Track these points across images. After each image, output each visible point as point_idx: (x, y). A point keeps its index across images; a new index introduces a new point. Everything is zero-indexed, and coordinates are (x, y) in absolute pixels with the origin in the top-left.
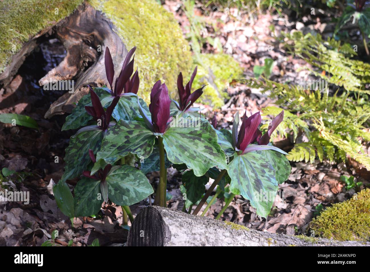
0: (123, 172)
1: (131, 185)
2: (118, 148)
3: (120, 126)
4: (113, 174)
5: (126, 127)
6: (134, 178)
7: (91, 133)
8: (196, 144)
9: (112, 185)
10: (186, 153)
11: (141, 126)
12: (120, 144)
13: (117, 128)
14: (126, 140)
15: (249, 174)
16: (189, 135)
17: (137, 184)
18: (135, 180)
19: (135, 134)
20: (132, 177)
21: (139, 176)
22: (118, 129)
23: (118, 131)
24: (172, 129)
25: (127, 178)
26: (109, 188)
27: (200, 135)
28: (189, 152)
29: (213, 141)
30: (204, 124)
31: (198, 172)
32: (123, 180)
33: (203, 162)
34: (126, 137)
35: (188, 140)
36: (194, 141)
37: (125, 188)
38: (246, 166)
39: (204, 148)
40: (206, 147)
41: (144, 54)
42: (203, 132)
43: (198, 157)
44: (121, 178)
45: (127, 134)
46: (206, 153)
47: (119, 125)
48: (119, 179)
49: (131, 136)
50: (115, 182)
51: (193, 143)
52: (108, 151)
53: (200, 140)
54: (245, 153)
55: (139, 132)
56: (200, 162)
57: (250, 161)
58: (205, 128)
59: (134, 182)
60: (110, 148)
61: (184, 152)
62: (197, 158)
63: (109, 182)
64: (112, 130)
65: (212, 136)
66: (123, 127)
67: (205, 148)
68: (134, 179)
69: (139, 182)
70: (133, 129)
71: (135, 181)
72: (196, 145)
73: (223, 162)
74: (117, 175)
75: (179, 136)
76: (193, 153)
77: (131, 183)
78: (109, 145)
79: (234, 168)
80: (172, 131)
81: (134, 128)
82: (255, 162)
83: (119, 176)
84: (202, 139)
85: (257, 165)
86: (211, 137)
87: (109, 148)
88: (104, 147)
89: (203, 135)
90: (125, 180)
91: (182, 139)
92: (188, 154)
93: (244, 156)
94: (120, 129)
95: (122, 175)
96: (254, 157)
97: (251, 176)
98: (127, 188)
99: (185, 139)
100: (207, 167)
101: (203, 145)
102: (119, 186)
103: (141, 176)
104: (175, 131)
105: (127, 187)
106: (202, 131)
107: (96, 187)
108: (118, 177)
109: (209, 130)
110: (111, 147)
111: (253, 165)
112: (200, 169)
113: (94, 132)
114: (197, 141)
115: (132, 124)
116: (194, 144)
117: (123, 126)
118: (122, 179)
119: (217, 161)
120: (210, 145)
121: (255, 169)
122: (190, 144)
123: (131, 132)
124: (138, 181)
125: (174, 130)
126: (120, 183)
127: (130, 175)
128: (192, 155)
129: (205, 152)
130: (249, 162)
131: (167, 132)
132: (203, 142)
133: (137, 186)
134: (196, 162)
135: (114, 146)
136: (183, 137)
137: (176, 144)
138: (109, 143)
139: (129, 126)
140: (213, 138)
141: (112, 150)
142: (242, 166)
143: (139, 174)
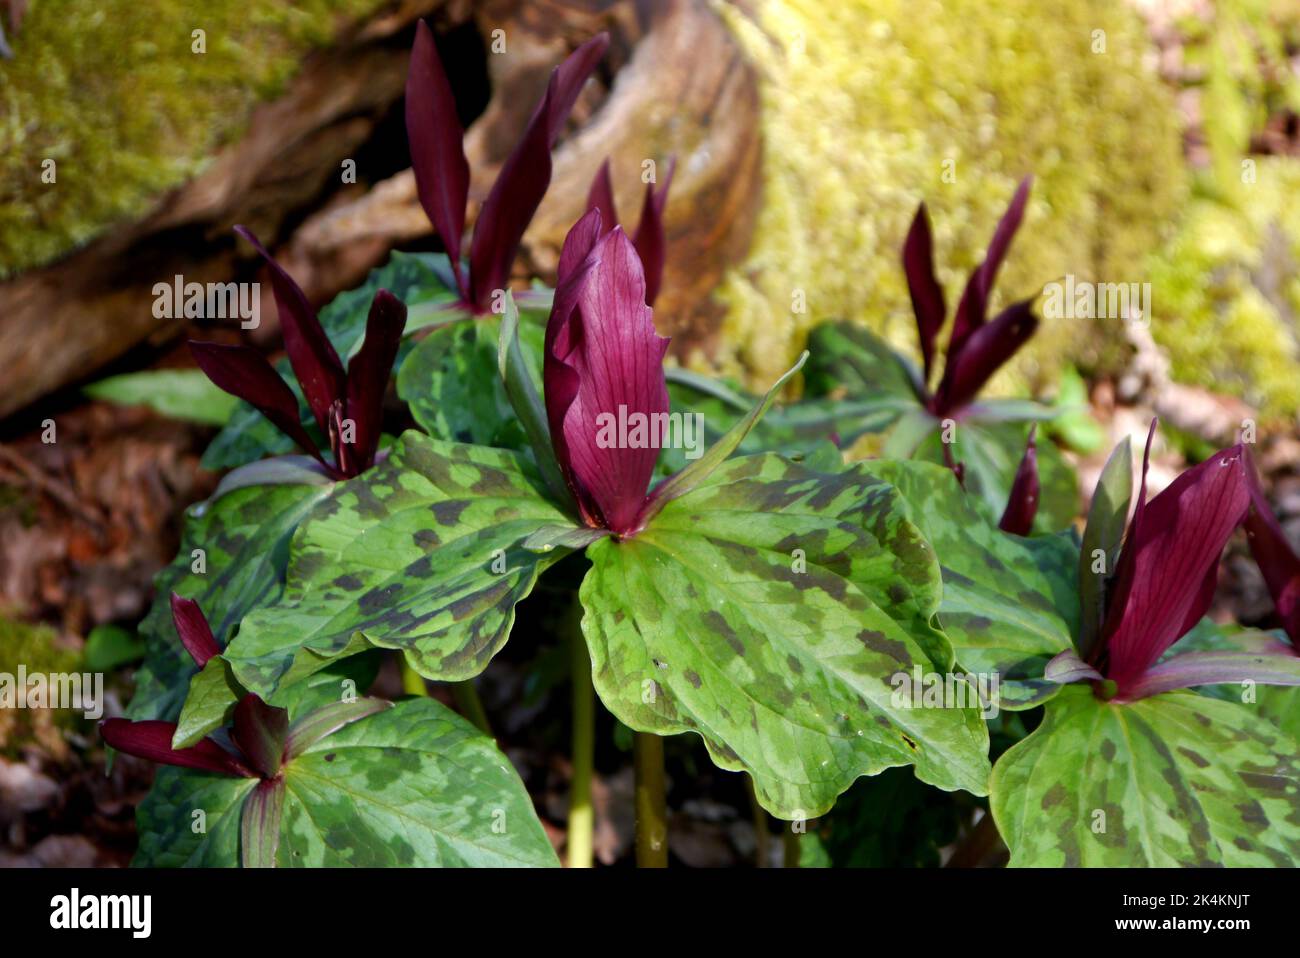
0: (390, 740)
1: (426, 820)
2: (363, 601)
3: (400, 472)
4: (329, 745)
5: (433, 480)
6: (445, 783)
7: (280, 501)
8: (812, 618)
9: (318, 814)
10: (738, 663)
11: (517, 479)
12: (382, 578)
13: (384, 483)
14: (420, 553)
15: (1150, 826)
16: (774, 559)
17: (466, 820)
18: (451, 793)
19: (470, 525)
20: (433, 775)
21: (477, 770)
22: (389, 490)
23: (389, 497)
24: (682, 512)
25: (407, 776)
26: (298, 829)
27: (840, 563)
28: (756, 663)
29: (912, 604)
30: (872, 496)
31: (792, 794)
32: (382, 786)
33: (832, 730)
34: (424, 538)
35: (766, 586)
36: (799, 600)
37: (389, 839)
38: (1140, 771)
39: (858, 647)
40: (871, 639)
41: (899, 130)
42: (861, 543)
43: (806, 696)
44: (370, 776)
45: (429, 520)
46: (866, 678)
47: (398, 464)
48: (360, 780)
49: (447, 535)
50: (334, 795)
51: (793, 607)
52: (311, 612)
53: (838, 593)
54: (1149, 695)
55: (499, 512)
56: (817, 728)
57: (1175, 743)
58: (871, 522)
59: (444, 807)
60: (329, 597)
61: (728, 660)
62: (800, 702)
63: (301, 795)
64: (357, 493)
65: (906, 574)
66: (415, 476)
67: (861, 646)
68: (447, 790)
69: (473, 810)
70: (467, 496)
71: (451, 802)
72: (811, 623)
73: (962, 741)
74: (348, 752)
75: (714, 561)
76: (782, 669)
77: (429, 807)
78: (330, 573)
79: (1049, 782)
80: (684, 522)
81: (475, 488)
82: (1202, 750)
83: (362, 764)
84: (852, 589)
85: (1213, 775)
86: (900, 578)
87: (322, 594)
88: (298, 586)
89: (858, 564)
90: (390, 786)
91: (733, 577)
92: (750, 676)
93: (1141, 707)
94: (399, 488)
95: (377, 757)
96: (1205, 722)
97: (1166, 839)
98: (398, 839)
99: (750, 577)
100: (845, 764)
101: (855, 622)
102: (356, 823)
103: (491, 773)
104: (699, 526)
105: (403, 833)
106: (851, 538)
107: (227, 813)
108: (356, 769)
109: (892, 534)
110: (336, 591)
111: (1186, 768)
112: (809, 773)
113: (297, 494)
114: (817, 597)
115: (468, 463)
116: (795, 616)
117: (418, 470)
118: (379, 779)
119: (927, 731)
120: (894, 630)
121: (1197, 795)
122: (773, 609)
123: (448, 513)
124: (470, 800)
125: (696, 518)
126: (360, 801)
127: (424, 760)
128: (777, 679)
129: (862, 668)
130: (1162, 750)
131: (654, 524)
132: (855, 604)
133: (465, 829)
134: (788, 726)
135: (348, 582)
136: (739, 568)
137: (683, 602)
138: (330, 561)
139: (446, 475)
140: (912, 589)
141: (336, 606)
142: (1111, 774)
143: (478, 758)
